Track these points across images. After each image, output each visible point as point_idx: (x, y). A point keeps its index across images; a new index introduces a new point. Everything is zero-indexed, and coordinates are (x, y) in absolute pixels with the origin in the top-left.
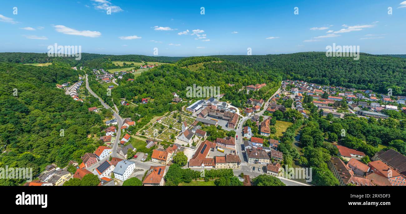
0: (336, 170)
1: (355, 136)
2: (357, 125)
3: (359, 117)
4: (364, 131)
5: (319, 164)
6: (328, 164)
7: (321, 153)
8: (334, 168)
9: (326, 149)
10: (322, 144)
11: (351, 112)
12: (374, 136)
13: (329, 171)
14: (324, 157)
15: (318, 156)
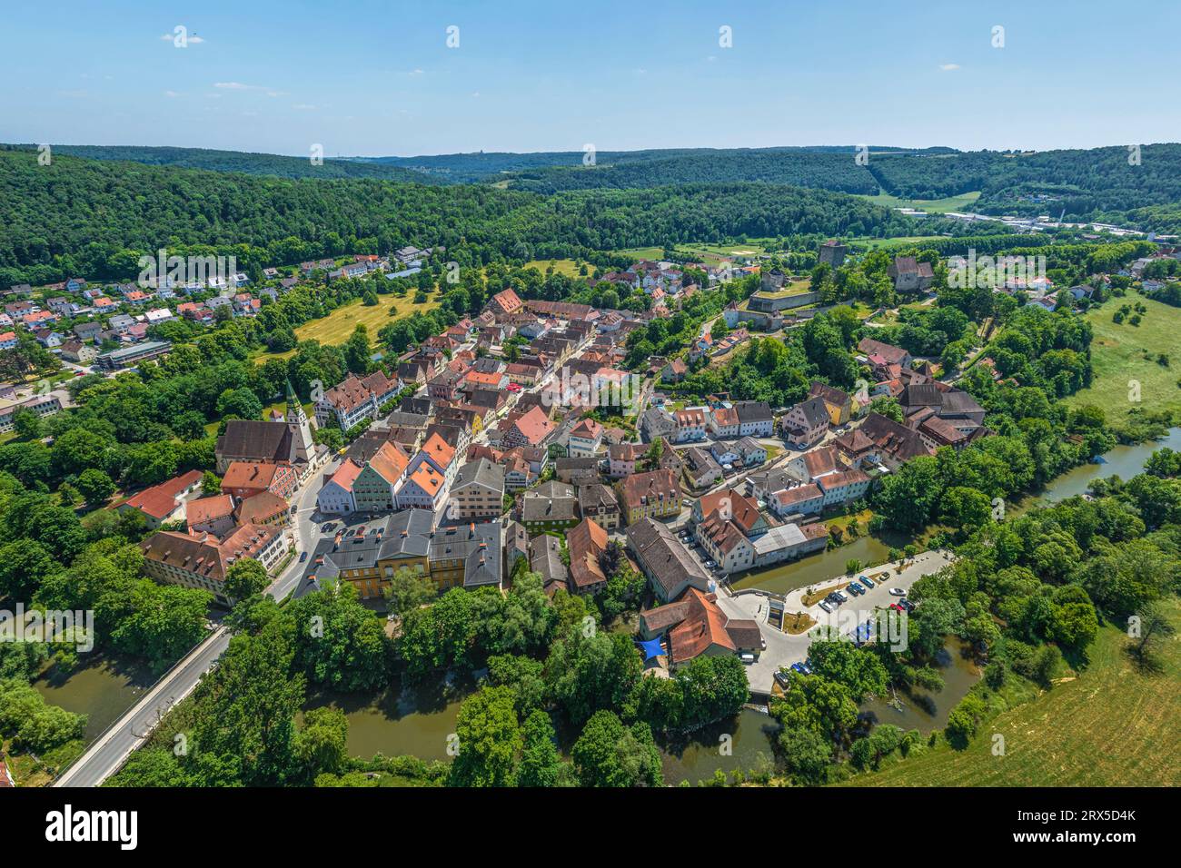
0: (179, 572)
1: (145, 440)
2: (127, 404)
3: (112, 376)
4: (154, 411)
5: (128, 600)
6: (149, 576)
7: (106, 564)
8: (173, 569)
9: (107, 536)
10: (82, 535)
11: (81, 373)
12: (182, 412)
13: (168, 591)
14: (123, 564)
15: (103, 581)
